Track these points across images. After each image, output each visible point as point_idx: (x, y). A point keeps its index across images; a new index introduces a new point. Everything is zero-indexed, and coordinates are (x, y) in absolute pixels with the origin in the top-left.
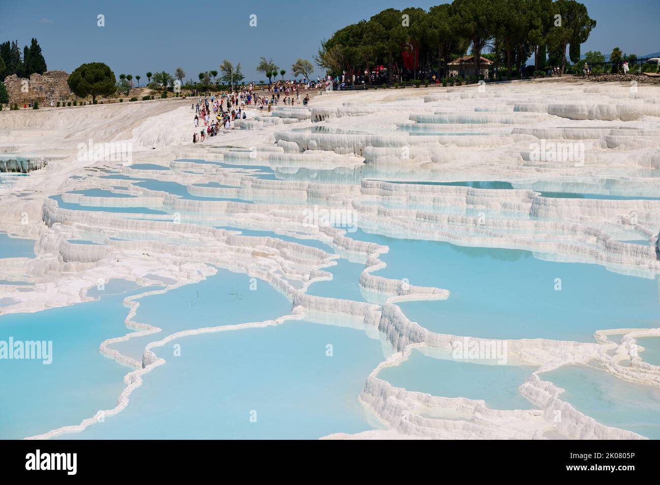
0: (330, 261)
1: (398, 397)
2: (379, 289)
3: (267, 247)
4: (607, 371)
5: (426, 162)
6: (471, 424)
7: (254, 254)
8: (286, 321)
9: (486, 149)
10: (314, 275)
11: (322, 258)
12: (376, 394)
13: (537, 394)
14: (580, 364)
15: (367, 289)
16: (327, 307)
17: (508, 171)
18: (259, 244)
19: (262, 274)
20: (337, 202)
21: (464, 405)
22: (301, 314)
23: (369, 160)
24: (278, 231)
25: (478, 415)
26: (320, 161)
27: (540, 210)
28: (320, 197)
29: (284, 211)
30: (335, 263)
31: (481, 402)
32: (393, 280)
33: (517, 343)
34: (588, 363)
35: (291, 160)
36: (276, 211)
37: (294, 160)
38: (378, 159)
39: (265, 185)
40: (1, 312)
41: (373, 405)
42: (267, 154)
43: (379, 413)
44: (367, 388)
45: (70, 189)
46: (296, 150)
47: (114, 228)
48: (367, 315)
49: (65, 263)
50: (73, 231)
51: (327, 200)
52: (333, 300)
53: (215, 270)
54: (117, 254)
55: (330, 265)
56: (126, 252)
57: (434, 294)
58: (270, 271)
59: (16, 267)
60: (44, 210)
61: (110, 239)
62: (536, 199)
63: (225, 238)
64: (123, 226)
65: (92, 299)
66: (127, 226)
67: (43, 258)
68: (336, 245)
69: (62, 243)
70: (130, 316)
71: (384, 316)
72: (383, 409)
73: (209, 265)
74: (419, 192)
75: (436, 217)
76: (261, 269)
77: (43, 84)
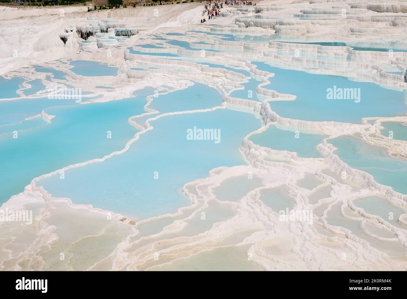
0: (246, 80)
1: (256, 149)
2: (264, 94)
3: (219, 73)
4: (362, 139)
5: (304, 33)
6: (287, 165)
7: (213, 76)
8: (217, 109)
9: (334, 26)
10: (236, 87)
11: (243, 78)
12: (246, 147)
13: (324, 150)
14: (349, 135)
15: (259, 94)
16: (238, 102)
17: (342, 37)
18: (216, 71)
19: (214, 86)
20: (256, 52)
21: (287, 154)
22: (225, 105)
23: (277, 32)
24: (226, 65)
25: (292, 160)
26: (254, 32)
27: (352, 57)
28: (249, 49)
29: (231, 56)
30: (248, 81)
31: (295, 154)
32: (271, 90)
33: (321, 123)
34: (354, 135)
35: (241, 31)
36: (227, 55)
37: (242, 31)
38: (281, 31)
39: (225, 43)
40: (93, 101)
41: (245, 153)
42: (230, 28)
43: (247, 157)
44: (243, 144)
45: (138, 44)
46: (244, 27)
47: (152, 63)
48: (255, 107)
49: (128, 79)
50: (134, 64)
51: (252, 50)
52: (240, 99)
53: (193, 84)
54: (151, 75)
55: (245, 82)
56: (155, 74)
57: (289, 97)
58: (218, 85)
59: (108, 80)
60: (124, 54)
61: (149, 68)
62: (350, 51)
63: (201, 68)
64: (156, 62)
65: (134, 96)
66: (158, 62)
67: (120, 76)
68: (251, 72)
69: (128, 69)
70: (147, 105)
71: (262, 108)
72: (248, 155)
73: (191, 81)
74: (295, 47)
75: (301, 60)
76: (214, 83)
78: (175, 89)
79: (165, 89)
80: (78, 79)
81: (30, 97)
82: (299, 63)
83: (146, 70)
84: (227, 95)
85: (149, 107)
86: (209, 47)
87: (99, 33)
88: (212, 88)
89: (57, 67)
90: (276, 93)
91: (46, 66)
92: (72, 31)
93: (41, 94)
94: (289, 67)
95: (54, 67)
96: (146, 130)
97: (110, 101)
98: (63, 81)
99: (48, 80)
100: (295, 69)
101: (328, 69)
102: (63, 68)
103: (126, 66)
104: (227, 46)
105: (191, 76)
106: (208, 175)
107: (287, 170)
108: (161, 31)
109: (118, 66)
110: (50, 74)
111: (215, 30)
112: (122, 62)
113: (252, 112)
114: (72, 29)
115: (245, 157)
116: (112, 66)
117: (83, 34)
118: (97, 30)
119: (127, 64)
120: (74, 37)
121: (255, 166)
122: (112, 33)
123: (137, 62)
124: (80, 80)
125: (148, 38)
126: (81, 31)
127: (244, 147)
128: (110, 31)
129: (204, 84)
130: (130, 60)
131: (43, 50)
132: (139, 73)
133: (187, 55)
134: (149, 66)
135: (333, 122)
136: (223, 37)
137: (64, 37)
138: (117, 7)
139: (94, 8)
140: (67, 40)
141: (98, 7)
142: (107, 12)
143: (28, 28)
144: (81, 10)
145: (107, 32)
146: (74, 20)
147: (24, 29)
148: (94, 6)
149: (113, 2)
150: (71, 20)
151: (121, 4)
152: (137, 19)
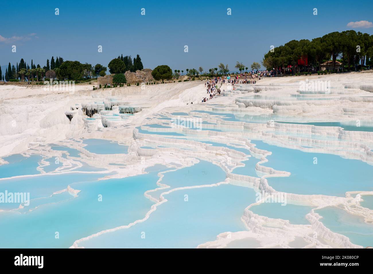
0: (246, 158)
1: (255, 218)
2: (262, 171)
3: (222, 151)
4: (344, 209)
5: (300, 112)
6: (281, 230)
7: (217, 154)
8: (221, 184)
9: (328, 106)
10: (238, 164)
11: (244, 156)
12: (247, 216)
13: (312, 218)
14: (334, 206)
15: (258, 171)
16: (239, 178)
17: (335, 117)
18: (219, 150)
19: (218, 163)
20: (256, 131)
21: (281, 222)
22: (228, 181)
23: (275, 111)
24: (228, 144)
25: (285, 226)
26: (254, 111)
27: (342, 137)
28: (249, 129)
29: (232, 135)
30: (248, 159)
31: (287, 221)
32: (269, 168)
33: (311, 196)
34: (338, 206)
35: (241, 111)
36: (229, 135)
37: (242, 111)
38: (279, 111)
39: (226, 123)
40: (109, 178)
41: (246, 221)
42: (231, 108)
43: (248, 224)
44: (244, 213)
45: (145, 124)
46: (244, 106)
47: (160, 142)
48: (255, 183)
49: (139, 157)
50: (144, 143)
51: (252, 130)
52: (242, 176)
53: (199, 161)
54: (160, 153)
55: (246, 160)
56: (164, 152)
57: (284, 174)
58: (221, 162)
59: (119, 158)
60: (133, 133)
61: (158, 146)
62: (341, 131)
63: (205, 147)
64: (164, 141)
65: (146, 173)
66: (166, 141)
67: (130, 154)
68: (251, 151)
69: (138, 148)
70: (159, 181)
71: (261, 183)
72: (249, 223)
73: (197, 159)
74: (291, 127)
75: (296, 139)
76: (218, 161)
77: (141, 75)
78: (182, 167)
79: (173, 166)
80: (92, 157)
81: (50, 174)
82: (294, 142)
83: (154, 149)
84: (229, 172)
85: (161, 182)
86: (212, 127)
87: (104, 111)
88: (216, 165)
89: (71, 145)
90: (273, 170)
91: (60, 144)
92: (77, 109)
93: (60, 170)
94: (286, 146)
95: (68, 145)
96: (161, 203)
97: (125, 178)
98: (78, 159)
99: (64, 158)
100: (291, 147)
101: (320, 148)
102: (76, 146)
103: (136, 144)
104: (229, 126)
105: (196, 154)
106: (216, 239)
107: (281, 234)
108: (166, 110)
109: (127, 144)
110: (65, 152)
111: (217, 110)
112: (131, 140)
113: (252, 187)
114: (77, 107)
115: (246, 225)
116: (121, 145)
117: (88, 111)
118: (102, 108)
119: (137, 143)
120: (80, 114)
121: (255, 231)
122: (116, 110)
123: (146, 141)
124: (94, 158)
125: (154, 118)
126: (86, 108)
127: (245, 216)
128: (114, 109)
129: (208, 161)
130: (140, 139)
131: (49, 127)
132: (149, 151)
133: (192, 134)
134: (157, 144)
135: (321, 195)
136: (224, 118)
137: (69, 115)
138: (121, 86)
139: (99, 86)
140: (72, 117)
141: (103, 85)
142: (112, 90)
143: (35, 106)
144: (87, 88)
145: (112, 110)
146: (79, 98)
147: (32, 107)
148: (99, 85)
149: (118, 81)
150: (76, 98)
151: (125, 83)
152: (140, 97)
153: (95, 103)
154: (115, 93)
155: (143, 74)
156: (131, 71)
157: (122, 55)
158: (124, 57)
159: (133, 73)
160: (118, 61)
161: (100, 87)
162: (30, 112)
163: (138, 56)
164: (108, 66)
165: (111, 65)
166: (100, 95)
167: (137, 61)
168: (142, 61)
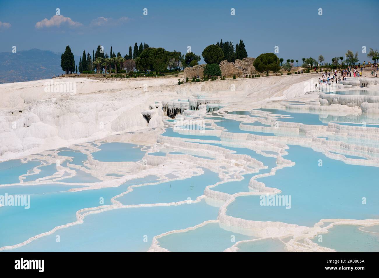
46: (327, 104)
77: (242, 65)
87: (189, 111)
92: (157, 107)
114: (157, 105)
117: (170, 111)
118: (186, 107)
120: (159, 115)
122: (203, 110)
126: (167, 107)
128: (201, 108)
131: (122, 130)
137: (147, 115)
138: (214, 79)
139: (185, 80)
140: (151, 118)
141: (190, 79)
142: (201, 85)
143: (106, 104)
144: (171, 82)
145: (198, 109)
146: (161, 94)
147: (102, 105)
148: (186, 78)
149: (210, 73)
150: (157, 95)
151: (220, 75)
152: (236, 94)
153: (179, 100)
154: (206, 88)
155: (244, 64)
156: (229, 61)
157: (221, 40)
158: (223, 42)
159: (231, 63)
160: (214, 48)
161: (187, 80)
162: (99, 111)
163: (241, 41)
164: (202, 55)
165: (206, 53)
166: (186, 91)
167: (240, 49)
168: (246, 48)
